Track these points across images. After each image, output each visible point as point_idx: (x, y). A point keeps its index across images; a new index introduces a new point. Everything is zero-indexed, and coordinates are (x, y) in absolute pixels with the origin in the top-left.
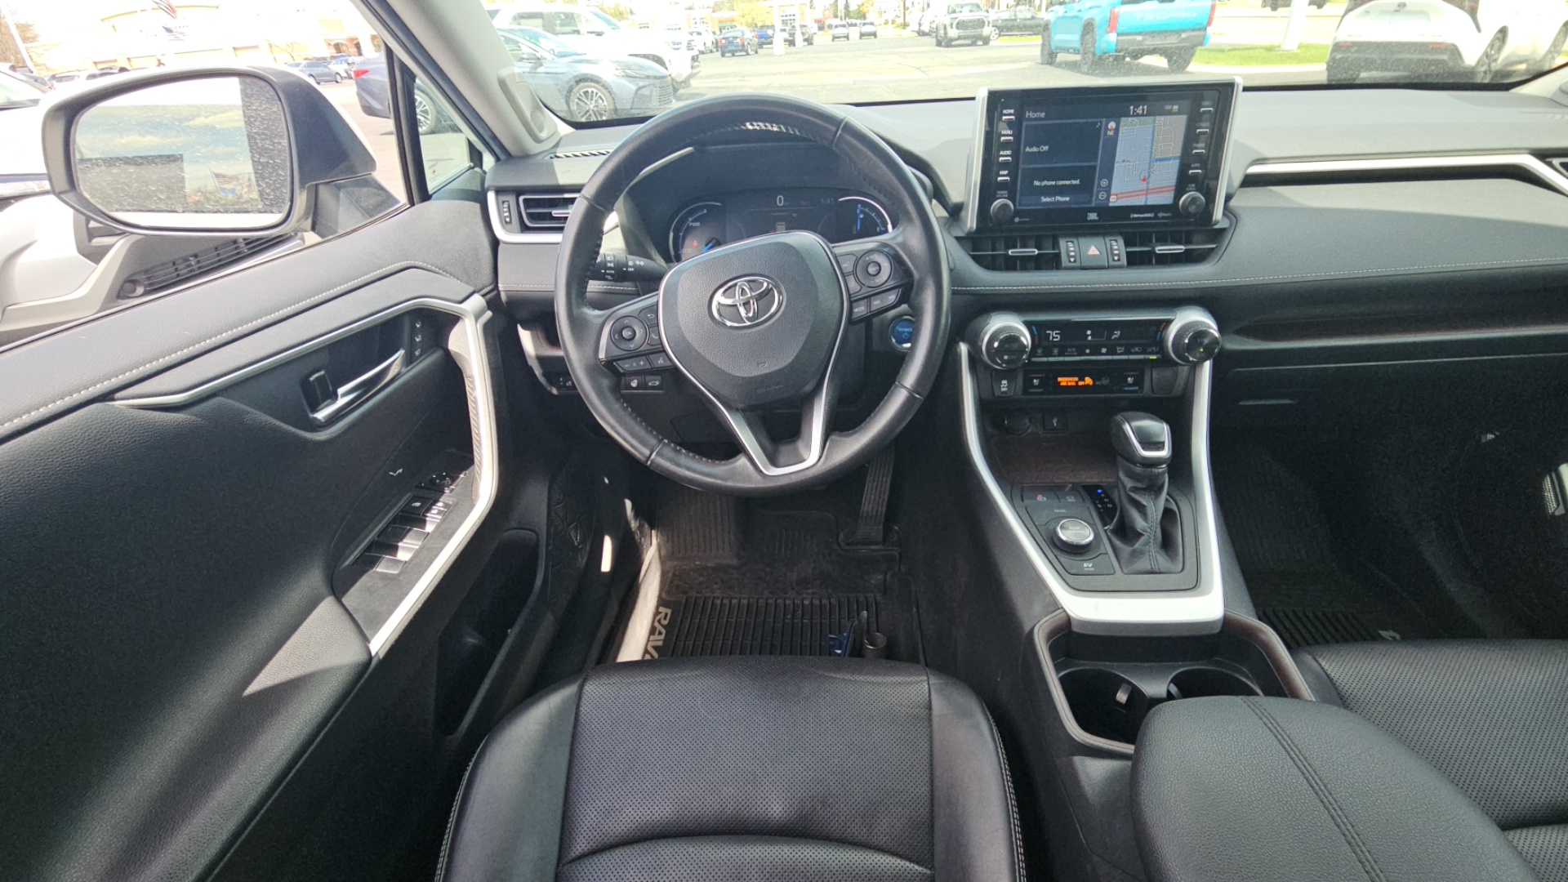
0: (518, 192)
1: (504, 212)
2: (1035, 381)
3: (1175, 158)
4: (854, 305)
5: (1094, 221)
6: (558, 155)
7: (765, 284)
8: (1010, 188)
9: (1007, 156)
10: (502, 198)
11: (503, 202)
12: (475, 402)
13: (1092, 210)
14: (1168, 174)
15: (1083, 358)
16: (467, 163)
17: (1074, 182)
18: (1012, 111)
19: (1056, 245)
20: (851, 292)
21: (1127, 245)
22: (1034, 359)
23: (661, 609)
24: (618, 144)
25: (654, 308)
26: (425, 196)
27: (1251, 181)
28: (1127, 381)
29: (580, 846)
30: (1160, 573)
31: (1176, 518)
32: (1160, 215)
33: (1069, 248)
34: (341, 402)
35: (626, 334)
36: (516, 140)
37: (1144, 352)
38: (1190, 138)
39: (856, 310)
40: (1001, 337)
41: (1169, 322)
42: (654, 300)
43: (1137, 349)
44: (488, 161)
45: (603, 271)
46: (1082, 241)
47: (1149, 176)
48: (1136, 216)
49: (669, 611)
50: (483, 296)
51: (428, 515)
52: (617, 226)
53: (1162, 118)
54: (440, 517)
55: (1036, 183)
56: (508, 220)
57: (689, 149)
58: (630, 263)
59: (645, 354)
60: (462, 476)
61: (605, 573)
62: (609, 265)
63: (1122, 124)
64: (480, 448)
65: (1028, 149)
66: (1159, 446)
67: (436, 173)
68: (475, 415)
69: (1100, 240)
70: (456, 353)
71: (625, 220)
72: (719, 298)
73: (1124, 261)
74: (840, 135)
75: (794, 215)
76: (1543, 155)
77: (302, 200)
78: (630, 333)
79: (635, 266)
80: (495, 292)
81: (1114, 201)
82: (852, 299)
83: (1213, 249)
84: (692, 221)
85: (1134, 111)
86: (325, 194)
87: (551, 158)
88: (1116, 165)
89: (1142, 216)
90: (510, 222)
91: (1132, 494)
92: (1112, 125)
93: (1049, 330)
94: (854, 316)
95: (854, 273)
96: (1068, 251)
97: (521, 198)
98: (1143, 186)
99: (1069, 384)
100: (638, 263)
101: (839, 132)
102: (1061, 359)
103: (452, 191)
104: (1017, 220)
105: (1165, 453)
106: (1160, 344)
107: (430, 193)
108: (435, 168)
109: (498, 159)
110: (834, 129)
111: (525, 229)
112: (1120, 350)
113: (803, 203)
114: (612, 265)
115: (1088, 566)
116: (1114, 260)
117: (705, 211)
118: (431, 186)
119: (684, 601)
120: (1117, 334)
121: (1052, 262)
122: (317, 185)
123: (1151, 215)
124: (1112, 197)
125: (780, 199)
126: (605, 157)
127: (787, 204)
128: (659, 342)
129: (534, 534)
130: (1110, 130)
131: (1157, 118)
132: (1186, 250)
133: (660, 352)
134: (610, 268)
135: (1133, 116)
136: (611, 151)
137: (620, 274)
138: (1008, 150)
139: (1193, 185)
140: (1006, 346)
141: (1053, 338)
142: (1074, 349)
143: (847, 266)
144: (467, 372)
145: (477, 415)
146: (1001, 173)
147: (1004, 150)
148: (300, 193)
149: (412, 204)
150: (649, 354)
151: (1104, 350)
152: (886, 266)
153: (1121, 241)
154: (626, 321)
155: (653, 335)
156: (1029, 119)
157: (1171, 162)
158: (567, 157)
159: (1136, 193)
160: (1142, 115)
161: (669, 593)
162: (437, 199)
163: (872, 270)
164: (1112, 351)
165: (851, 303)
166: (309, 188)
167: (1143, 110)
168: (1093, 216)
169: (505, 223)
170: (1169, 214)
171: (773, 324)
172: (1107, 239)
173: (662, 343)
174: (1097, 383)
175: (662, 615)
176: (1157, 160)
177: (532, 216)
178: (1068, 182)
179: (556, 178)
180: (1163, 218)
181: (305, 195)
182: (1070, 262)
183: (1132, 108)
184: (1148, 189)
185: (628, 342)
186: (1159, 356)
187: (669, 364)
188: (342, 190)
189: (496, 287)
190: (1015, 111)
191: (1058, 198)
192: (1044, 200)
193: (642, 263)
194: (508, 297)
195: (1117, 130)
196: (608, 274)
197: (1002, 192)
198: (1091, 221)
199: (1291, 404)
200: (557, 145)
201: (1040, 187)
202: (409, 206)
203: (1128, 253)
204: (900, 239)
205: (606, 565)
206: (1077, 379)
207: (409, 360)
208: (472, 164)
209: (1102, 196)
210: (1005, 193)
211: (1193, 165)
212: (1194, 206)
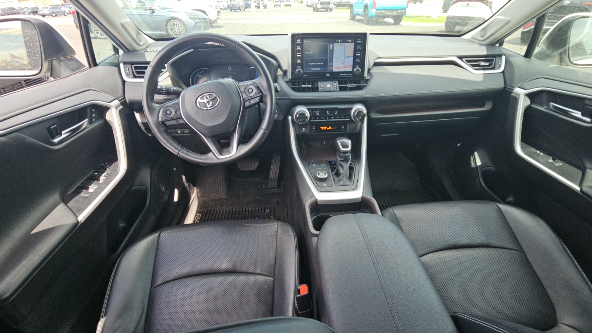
0: (132, 64)
1: (127, 71)
2: (313, 128)
3: (351, 57)
4: (245, 102)
5: (329, 76)
6: (147, 50)
7: (214, 95)
8: (302, 65)
9: (299, 55)
10: (126, 66)
11: (126, 67)
12: (117, 138)
13: (328, 73)
14: (350, 61)
15: (326, 120)
16: (112, 53)
17: (321, 64)
18: (300, 40)
19: (318, 84)
20: (244, 98)
21: (340, 83)
22: (311, 121)
23: (197, 214)
24: (162, 48)
25: (178, 104)
26: (96, 65)
27: (376, 64)
28: (342, 128)
29: (159, 282)
30: (346, 185)
31: (354, 170)
32: (349, 75)
33: (321, 85)
34: (64, 136)
35: (168, 112)
36: (130, 45)
37: (345, 118)
38: (355, 51)
39: (246, 104)
40: (299, 113)
41: (351, 108)
42: (178, 101)
43: (343, 117)
44: (121, 52)
45: (161, 91)
46: (325, 83)
47: (344, 62)
48: (341, 75)
49: (200, 215)
50: (119, 101)
51: (100, 177)
52: (168, 77)
53: (347, 44)
54: (105, 178)
55: (310, 64)
56: (128, 73)
57: (192, 50)
58: (172, 89)
59: (176, 119)
60: (114, 164)
61: (175, 202)
62: (163, 89)
63: (334, 45)
64: (119, 154)
65: (306, 53)
66: (347, 147)
67: (100, 56)
68: (117, 142)
69: (331, 82)
70: (109, 121)
71: (171, 74)
72: (199, 100)
73: (338, 89)
74: (237, 47)
75: (235, 73)
76: (461, 58)
77: (46, 65)
78: (170, 112)
79: (173, 90)
80: (124, 99)
81: (334, 70)
82: (244, 100)
83: (365, 85)
84: (199, 75)
85: (338, 41)
86: (55, 63)
87: (145, 52)
88: (334, 58)
89: (343, 75)
90: (129, 75)
91: (341, 163)
92: (331, 45)
93: (315, 111)
94: (246, 106)
95: (245, 92)
96: (321, 86)
97: (133, 66)
98: (343, 65)
99: (324, 129)
100: (174, 89)
101: (237, 46)
102: (319, 120)
103: (107, 63)
104: (304, 75)
105: (349, 149)
106: (350, 115)
107: (98, 63)
108: (99, 54)
109: (124, 51)
110: (235, 45)
111: (135, 77)
112: (338, 117)
113: (237, 69)
114: (165, 89)
115: (325, 184)
116: (335, 89)
117: (203, 71)
118: (98, 61)
119: (206, 211)
120: (337, 112)
121: (315, 89)
122: (52, 60)
123: (346, 75)
125: (229, 68)
126: (158, 52)
127: (232, 69)
128: (180, 115)
129: (145, 187)
130: (331, 47)
131: (345, 44)
132: (357, 86)
133: (181, 118)
134: (164, 90)
135: (337, 43)
136: (160, 50)
137: (168, 92)
138: (299, 53)
139: (358, 65)
140: (301, 116)
141: (317, 114)
142: (323, 117)
143: (242, 90)
144: (113, 127)
145: (118, 142)
146: (298, 60)
148: (45, 63)
149: (90, 67)
150: (177, 119)
151: (333, 118)
152: (254, 89)
153: (337, 83)
154: (168, 108)
155: (178, 113)
156: (305, 43)
157: (350, 58)
158: (151, 51)
159: (341, 68)
160: (340, 43)
161: (200, 209)
162: (101, 66)
163: (250, 91)
164: (335, 118)
165: (244, 102)
166: (48, 61)
167: (340, 41)
168: (328, 75)
169: (127, 75)
170: (351, 75)
171: (218, 108)
172: (333, 82)
173: (181, 115)
174: (333, 129)
175: (198, 216)
176: (347, 57)
177: (137, 72)
178: (319, 64)
179: (146, 59)
180: (350, 76)
181: (47, 63)
182: (321, 89)
183: (337, 40)
184: (344, 67)
185: (169, 115)
186: (349, 119)
187: (184, 122)
188: (62, 62)
189: (125, 98)
191: (317, 69)
192: (313, 69)
193: (176, 89)
194: (129, 101)
195: (333, 47)
196: (163, 92)
198: (327, 76)
199: (397, 135)
200: (147, 47)
201: (311, 65)
202: (89, 68)
203: (339, 87)
204: (258, 81)
205: (176, 199)
206: (326, 127)
207: (90, 122)
208: (115, 53)
209: (330, 68)
210: (300, 67)
211: (357, 59)
212: (357, 72)
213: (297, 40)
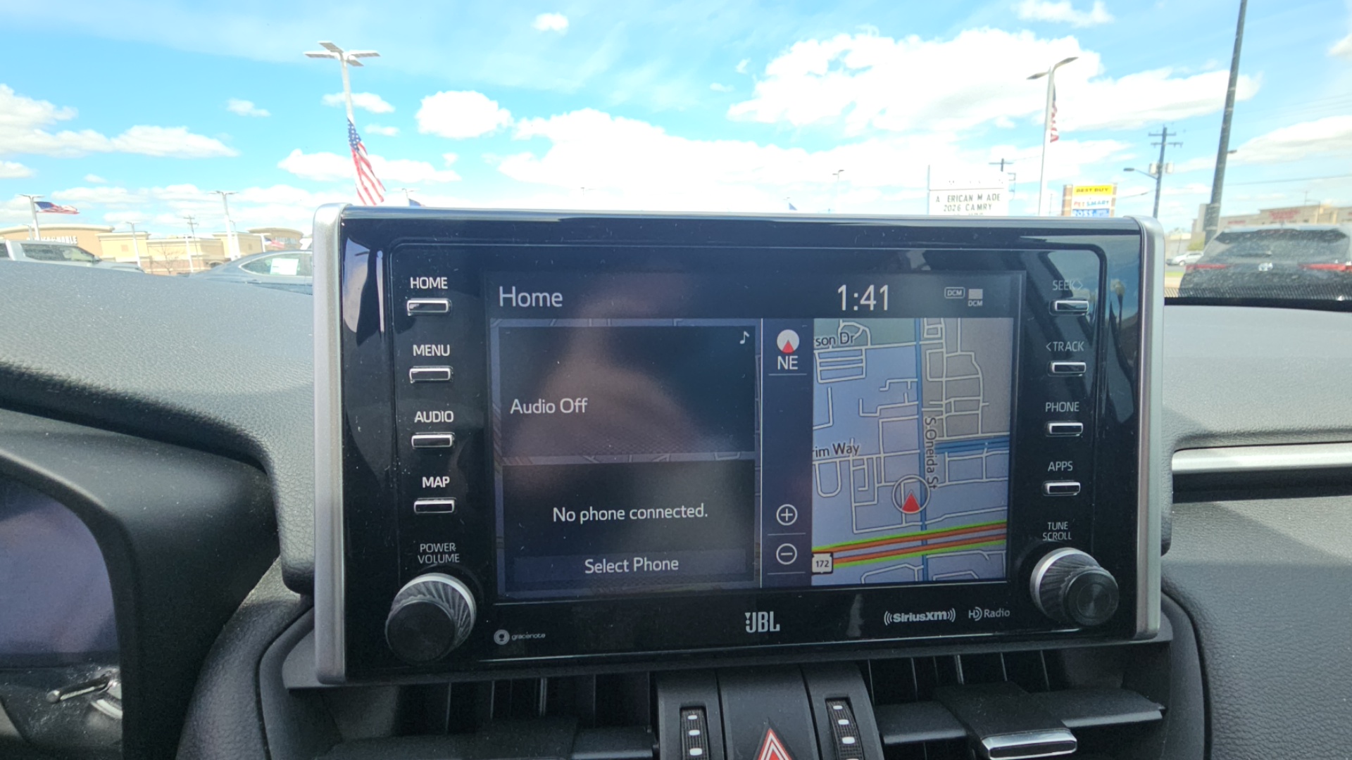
3: (994, 443)
5: (768, 637)
9: (441, 427)
14: (980, 488)
17: (690, 512)
18: (441, 282)
32: (976, 614)
33: (687, 733)
47: (926, 496)
48: (899, 618)
53: (940, 323)
55: (562, 515)
63: (818, 337)
65: (514, 407)
81: (825, 571)
85: (851, 301)
88: (816, 462)
89: (921, 617)
92: (788, 338)
96: (686, 745)
98: (909, 526)
123: (952, 615)
124: (816, 558)
130: (784, 355)
131: (926, 323)
135: (849, 314)
138: (440, 407)
147: (427, 409)
153: (861, 697)
156: (510, 310)
157: (983, 454)
159: (898, 546)
160: (878, 313)
167: (879, 297)
168: (761, 622)
170: (1001, 613)
172: (820, 693)
178: (667, 513)
180: (986, 624)
183: (843, 290)
184: (925, 535)
190: (449, 283)
191: (641, 563)
192: (597, 569)
195: (805, 353)
197: (437, 547)
198: (758, 637)
201: (573, 526)
203: (891, 748)
209: (786, 554)
210: (448, 551)
211: (1053, 468)
212: (1092, 605)
213: (415, 280)
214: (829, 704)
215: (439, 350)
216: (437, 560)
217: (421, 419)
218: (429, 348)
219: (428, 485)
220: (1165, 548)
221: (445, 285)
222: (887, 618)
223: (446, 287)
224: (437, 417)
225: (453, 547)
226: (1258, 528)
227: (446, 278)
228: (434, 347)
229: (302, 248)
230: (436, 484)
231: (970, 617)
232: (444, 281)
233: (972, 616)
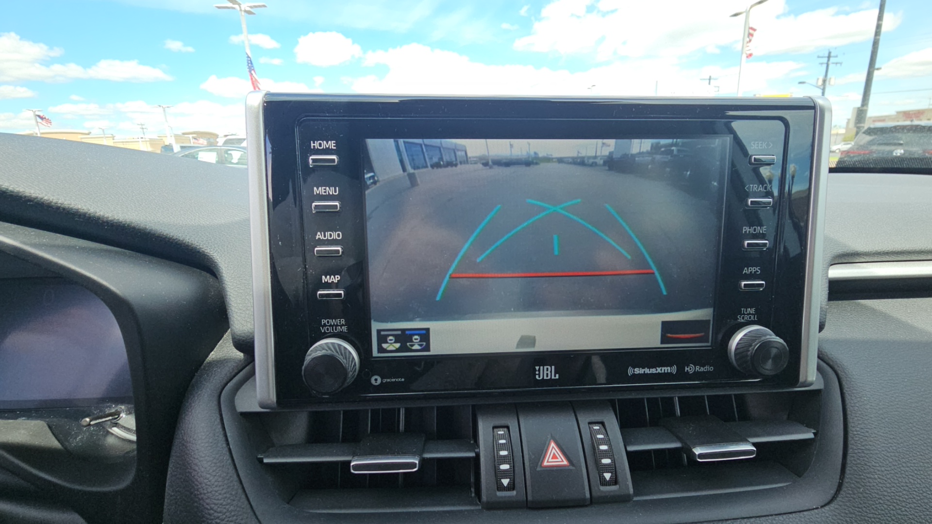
5: (550, 382)
9: (334, 242)
13: (545, 359)
18: (332, 144)
32: (690, 369)
33: (496, 441)
46: (527, 424)
48: (638, 371)
65: (381, 229)
69: (565, 423)
73: (627, 482)
89: (653, 371)
123: (674, 370)
138: (334, 229)
139: (753, 311)
146: (324, 279)
147: (324, 230)
153: (612, 422)
168: (546, 373)
170: (707, 368)
172: (584, 419)
180: (697, 375)
182: (500, 487)
190: (337, 145)
197: (333, 322)
198: (544, 382)
210: (340, 324)
211: (747, 272)
212: (770, 361)
213: (314, 143)
214: (590, 426)
215: (331, 191)
216: (333, 330)
217: (320, 237)
218: (324, 189)
219: (326, 281)
220: (821, 327)
221: (334, 146)
222: (630, 371)
223: (335, 148)
224: (331, 235)
225: (343, 321)
226: (886, 317)
227: (334, 142)
228: (327, 188)
229: (218, 145)
230: (331, 280)
231: (686, 371)
232: (334, 143)
233: (687, 370)
